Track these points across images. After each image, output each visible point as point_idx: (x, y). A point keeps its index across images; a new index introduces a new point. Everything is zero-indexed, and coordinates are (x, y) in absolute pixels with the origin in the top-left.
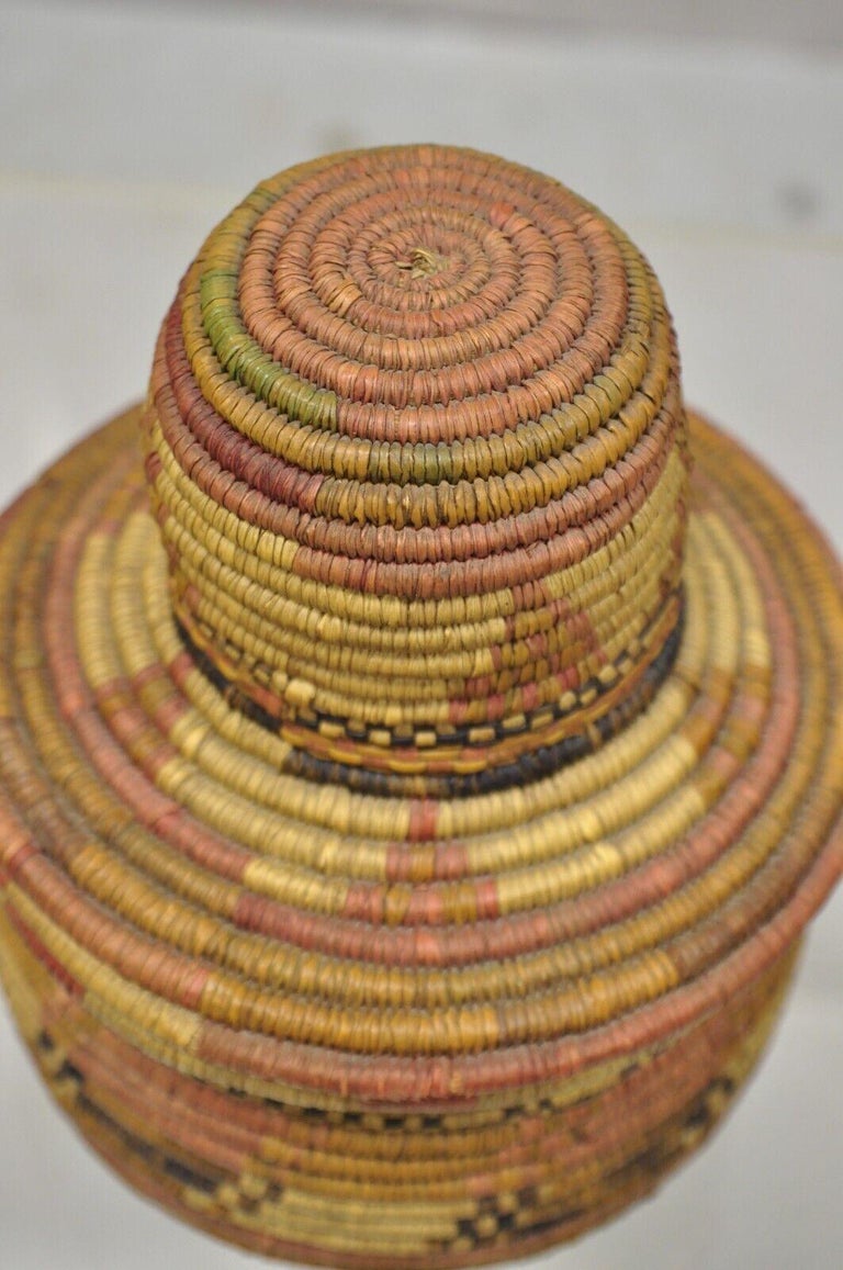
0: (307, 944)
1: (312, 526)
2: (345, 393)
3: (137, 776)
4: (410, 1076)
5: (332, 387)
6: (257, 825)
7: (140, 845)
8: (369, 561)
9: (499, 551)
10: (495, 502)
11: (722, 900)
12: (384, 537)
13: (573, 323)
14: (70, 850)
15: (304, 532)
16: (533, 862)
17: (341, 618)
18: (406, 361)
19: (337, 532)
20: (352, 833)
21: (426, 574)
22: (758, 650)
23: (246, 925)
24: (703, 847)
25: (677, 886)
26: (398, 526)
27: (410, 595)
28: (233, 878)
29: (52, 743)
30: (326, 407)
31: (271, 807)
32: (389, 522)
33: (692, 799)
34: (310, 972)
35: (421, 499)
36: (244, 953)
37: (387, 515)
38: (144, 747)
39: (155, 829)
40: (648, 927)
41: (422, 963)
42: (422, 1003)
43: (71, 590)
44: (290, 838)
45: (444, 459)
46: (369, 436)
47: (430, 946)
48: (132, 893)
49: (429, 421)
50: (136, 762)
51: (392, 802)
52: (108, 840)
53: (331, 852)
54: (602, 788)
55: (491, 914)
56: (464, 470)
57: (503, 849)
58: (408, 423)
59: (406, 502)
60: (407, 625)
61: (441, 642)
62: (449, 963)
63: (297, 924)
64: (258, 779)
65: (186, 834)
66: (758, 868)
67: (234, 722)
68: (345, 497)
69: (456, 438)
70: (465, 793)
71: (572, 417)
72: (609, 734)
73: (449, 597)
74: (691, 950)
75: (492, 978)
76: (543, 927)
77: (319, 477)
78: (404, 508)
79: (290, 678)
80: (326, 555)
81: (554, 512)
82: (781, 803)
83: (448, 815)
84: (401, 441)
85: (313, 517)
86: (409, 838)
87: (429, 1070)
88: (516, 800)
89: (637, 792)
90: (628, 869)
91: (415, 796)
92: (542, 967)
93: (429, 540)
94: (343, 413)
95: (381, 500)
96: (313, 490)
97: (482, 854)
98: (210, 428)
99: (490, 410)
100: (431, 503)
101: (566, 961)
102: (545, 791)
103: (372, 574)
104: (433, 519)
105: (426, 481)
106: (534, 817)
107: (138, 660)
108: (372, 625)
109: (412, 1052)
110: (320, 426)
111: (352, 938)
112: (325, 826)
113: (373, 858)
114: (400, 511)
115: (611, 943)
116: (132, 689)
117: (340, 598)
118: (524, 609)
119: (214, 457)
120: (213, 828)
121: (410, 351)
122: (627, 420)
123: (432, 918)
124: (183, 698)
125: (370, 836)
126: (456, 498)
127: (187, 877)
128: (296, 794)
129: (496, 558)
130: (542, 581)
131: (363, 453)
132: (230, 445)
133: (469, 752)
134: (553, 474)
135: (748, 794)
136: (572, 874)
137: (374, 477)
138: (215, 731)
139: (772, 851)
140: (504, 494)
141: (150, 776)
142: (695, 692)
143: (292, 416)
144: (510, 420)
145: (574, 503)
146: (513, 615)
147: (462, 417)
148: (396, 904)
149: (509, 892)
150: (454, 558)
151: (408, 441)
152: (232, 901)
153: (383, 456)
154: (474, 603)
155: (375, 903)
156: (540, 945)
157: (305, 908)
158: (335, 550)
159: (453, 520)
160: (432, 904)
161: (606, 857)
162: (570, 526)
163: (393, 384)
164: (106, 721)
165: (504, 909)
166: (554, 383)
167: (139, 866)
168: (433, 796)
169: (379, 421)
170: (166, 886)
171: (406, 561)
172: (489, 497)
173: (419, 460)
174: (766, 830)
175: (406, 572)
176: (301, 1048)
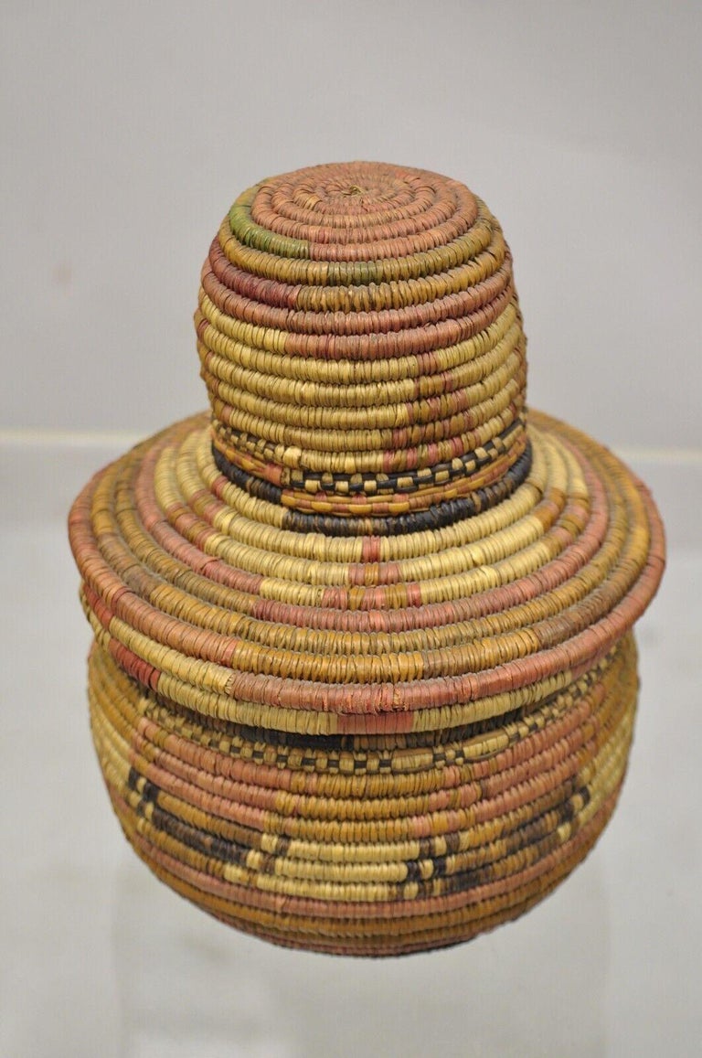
0: (298, 624)
1: (296, 317)
2: (313, 239)
3: (193, 548)
4: (367, 694)
5: (306, 238)
6: (267, 560)
7: (194, 581)
8: (330, 335)
9: (407, 326)
10: (402, 292)
11: (565, 606)
12: (339, 319)
13: (446, 211)
14: (150, 587)
15: (292, 319)
16: (441, 574)
17: (315, 383)
18: (348, 224)
19: (310, 319)
20: (327, 559)
21: (364, 341)
22: (580, 486)
23: (262, 616)
24: (551, 575)
25: (535, 595)
26: (347, 311)
27: (355, 357)
28: (254, 592)
29: (138, 540)
30: (302, 246)
31: (276, 550)
32: (341, 309)
33: (542, 549)
34: (301, 637)
35: (360, 293)
36: (260, 629)
37: (340, 303)
38: (196, 531)
39: (204, 572)
40: (519, 615)
41: (373, 629)
42: (373, 651)
43: (152, 475)
44: (288, 565)
45: (372, 269)
46: (328, 259)
47: (378, 619)
48: (190, 605)
49: (363, 250)
50: (192, 541)
51: (352, 538)
52: (174, 582)
53: (314, 570)
54: (484, 535)
55: (416, 603)
56: (384, 273)
57: (424, 565)
58: (350, 251)
59: (350, 293)
60: (354, 381)
61: (375, 394)
62: (391, 630)
63: (293, 612)
64: (268, 535)
65: (223, 571)
66: (587, 592)
67: (251, 504)
68: (315, 295)
69: (379, 258)
70: (397, 531)
71: (448, 252)
72: (487, 506)
73: (378, 359)
74: (547, 631)
75: (419, 637)
76: (450, 610)
77: (299, 286)
78: (349, 296)
79: (286, 447)
80: (305, 336)
81: (439, 305)
82: (600, 560)
83: (386, 545)
84: (345, 260)
85: (296, 311)
86: (362, 560)
87: (381, 690)
88: (429, 538)
89: (508, 540)
90: (502, 583)
91: (366, 533)
92: (451, 631)
93: (365, 319)
94: (312, 249)
95: (336, 294)
96: (294, 293)
97: (409, 568)
98: (235, 275)
99: (399, 246)
100: (365, 295)
101: (466, 630)
102: (447, 533)
103: (332, 343)
104: (367, 304)
105: (362, 284)
106: (440, 549)
107: (192, 488)
108: (334, 385)
109: (367, 680)
110: (299, 256)
111: (327, 617)
112: (311, 557)
113: (339, 572)
114: (347, 299)
115: (495, 621)
116: (190, 506)
117: (314, 366)
118: (424, 374)
119: (239, 292)
120: (240, 567)
121: (350, 220)
122: (480, 263)
123: (379, 604)
124: (220, 499)
125: (340, 560)
126: (380, 293)
127: (223, 593)
128: (291, 540)
129: (406, 331)
130: (434, 353)
131: (325, 268)
132: (247, 280)
133: (397, 496)
134: (439, 282)
135: (579, 551)
136: (468, 581)
137: (331, 282)
138: (241, 513)
139: (594, 586)
140: (408, 290)
141: (200, 547)
142: (540, 495)
143: (282, 254)
144: (410, 250)
145: (451, 302)
146: (418, 377)
147: (381, 248)
148: (356, 596)
149: (427, 590)
150: (380, 331)
151: (351, 260)
152: (252, 602)
153: (337, 269)
154: (394, 364)
155: (343, 597)
156: (449, 621)
157: (299, 603)
158: (310, 330)
159: (379, 306)
160: (379, 596)
161: (488, 574)
162: (449, 317)
163: (341, 234)
164: (173, 524)
165: (424, 600)
166: (436, 234)
167: (194, 593)
168: (377, 533)
169: (332, 251)
170: (212, 600)
171: (352, 334)
172: (399, 291)
173: (357, 269)
174: (590, 573)
175: (352, 341)
176: (298, 682)
